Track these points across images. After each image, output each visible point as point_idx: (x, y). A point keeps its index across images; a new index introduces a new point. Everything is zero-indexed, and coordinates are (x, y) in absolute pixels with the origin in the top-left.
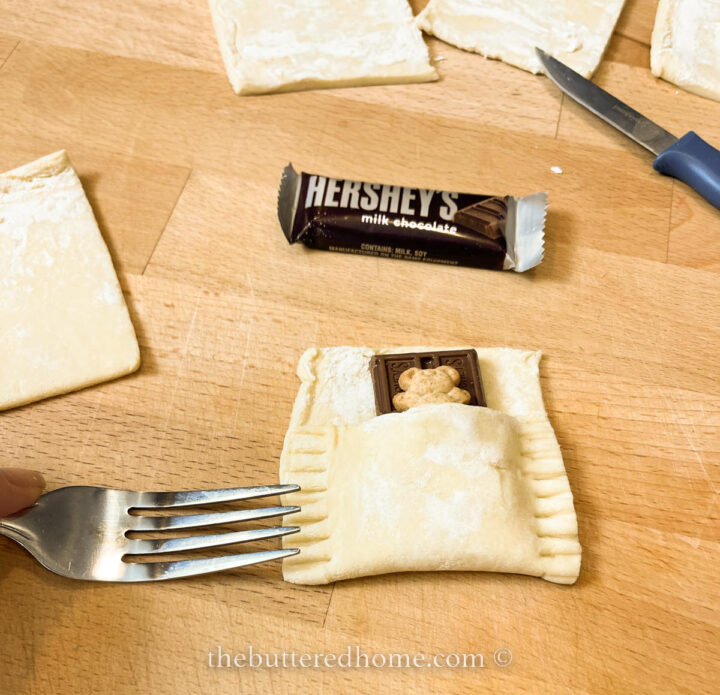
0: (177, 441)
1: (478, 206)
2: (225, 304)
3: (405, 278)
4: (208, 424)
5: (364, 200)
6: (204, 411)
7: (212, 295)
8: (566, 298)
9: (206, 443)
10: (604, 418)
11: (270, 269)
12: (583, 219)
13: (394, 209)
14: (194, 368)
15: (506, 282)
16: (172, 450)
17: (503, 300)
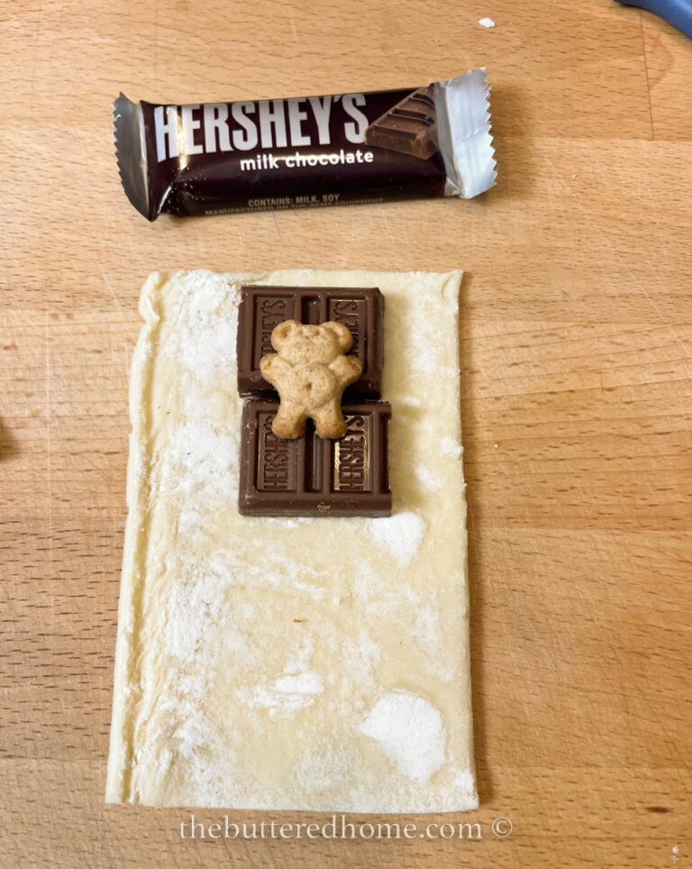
0: (70, 547)
1: (396, 111)
2: (84, 328)
3: (316, 235)
4: (104, 513)
5: (238, 134)
6: (94, 495)
7: (62, 317)
8: (532, 222)
9: (108, 541)
10: (610, 390)
11: (132, 261)
12: (534, 93)
13: (282, 143)
14: (67, 435)
15: (451, 213)
16: (67, 563)
17: (451, 241)
